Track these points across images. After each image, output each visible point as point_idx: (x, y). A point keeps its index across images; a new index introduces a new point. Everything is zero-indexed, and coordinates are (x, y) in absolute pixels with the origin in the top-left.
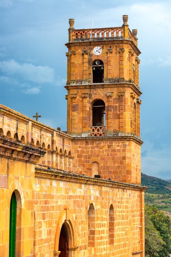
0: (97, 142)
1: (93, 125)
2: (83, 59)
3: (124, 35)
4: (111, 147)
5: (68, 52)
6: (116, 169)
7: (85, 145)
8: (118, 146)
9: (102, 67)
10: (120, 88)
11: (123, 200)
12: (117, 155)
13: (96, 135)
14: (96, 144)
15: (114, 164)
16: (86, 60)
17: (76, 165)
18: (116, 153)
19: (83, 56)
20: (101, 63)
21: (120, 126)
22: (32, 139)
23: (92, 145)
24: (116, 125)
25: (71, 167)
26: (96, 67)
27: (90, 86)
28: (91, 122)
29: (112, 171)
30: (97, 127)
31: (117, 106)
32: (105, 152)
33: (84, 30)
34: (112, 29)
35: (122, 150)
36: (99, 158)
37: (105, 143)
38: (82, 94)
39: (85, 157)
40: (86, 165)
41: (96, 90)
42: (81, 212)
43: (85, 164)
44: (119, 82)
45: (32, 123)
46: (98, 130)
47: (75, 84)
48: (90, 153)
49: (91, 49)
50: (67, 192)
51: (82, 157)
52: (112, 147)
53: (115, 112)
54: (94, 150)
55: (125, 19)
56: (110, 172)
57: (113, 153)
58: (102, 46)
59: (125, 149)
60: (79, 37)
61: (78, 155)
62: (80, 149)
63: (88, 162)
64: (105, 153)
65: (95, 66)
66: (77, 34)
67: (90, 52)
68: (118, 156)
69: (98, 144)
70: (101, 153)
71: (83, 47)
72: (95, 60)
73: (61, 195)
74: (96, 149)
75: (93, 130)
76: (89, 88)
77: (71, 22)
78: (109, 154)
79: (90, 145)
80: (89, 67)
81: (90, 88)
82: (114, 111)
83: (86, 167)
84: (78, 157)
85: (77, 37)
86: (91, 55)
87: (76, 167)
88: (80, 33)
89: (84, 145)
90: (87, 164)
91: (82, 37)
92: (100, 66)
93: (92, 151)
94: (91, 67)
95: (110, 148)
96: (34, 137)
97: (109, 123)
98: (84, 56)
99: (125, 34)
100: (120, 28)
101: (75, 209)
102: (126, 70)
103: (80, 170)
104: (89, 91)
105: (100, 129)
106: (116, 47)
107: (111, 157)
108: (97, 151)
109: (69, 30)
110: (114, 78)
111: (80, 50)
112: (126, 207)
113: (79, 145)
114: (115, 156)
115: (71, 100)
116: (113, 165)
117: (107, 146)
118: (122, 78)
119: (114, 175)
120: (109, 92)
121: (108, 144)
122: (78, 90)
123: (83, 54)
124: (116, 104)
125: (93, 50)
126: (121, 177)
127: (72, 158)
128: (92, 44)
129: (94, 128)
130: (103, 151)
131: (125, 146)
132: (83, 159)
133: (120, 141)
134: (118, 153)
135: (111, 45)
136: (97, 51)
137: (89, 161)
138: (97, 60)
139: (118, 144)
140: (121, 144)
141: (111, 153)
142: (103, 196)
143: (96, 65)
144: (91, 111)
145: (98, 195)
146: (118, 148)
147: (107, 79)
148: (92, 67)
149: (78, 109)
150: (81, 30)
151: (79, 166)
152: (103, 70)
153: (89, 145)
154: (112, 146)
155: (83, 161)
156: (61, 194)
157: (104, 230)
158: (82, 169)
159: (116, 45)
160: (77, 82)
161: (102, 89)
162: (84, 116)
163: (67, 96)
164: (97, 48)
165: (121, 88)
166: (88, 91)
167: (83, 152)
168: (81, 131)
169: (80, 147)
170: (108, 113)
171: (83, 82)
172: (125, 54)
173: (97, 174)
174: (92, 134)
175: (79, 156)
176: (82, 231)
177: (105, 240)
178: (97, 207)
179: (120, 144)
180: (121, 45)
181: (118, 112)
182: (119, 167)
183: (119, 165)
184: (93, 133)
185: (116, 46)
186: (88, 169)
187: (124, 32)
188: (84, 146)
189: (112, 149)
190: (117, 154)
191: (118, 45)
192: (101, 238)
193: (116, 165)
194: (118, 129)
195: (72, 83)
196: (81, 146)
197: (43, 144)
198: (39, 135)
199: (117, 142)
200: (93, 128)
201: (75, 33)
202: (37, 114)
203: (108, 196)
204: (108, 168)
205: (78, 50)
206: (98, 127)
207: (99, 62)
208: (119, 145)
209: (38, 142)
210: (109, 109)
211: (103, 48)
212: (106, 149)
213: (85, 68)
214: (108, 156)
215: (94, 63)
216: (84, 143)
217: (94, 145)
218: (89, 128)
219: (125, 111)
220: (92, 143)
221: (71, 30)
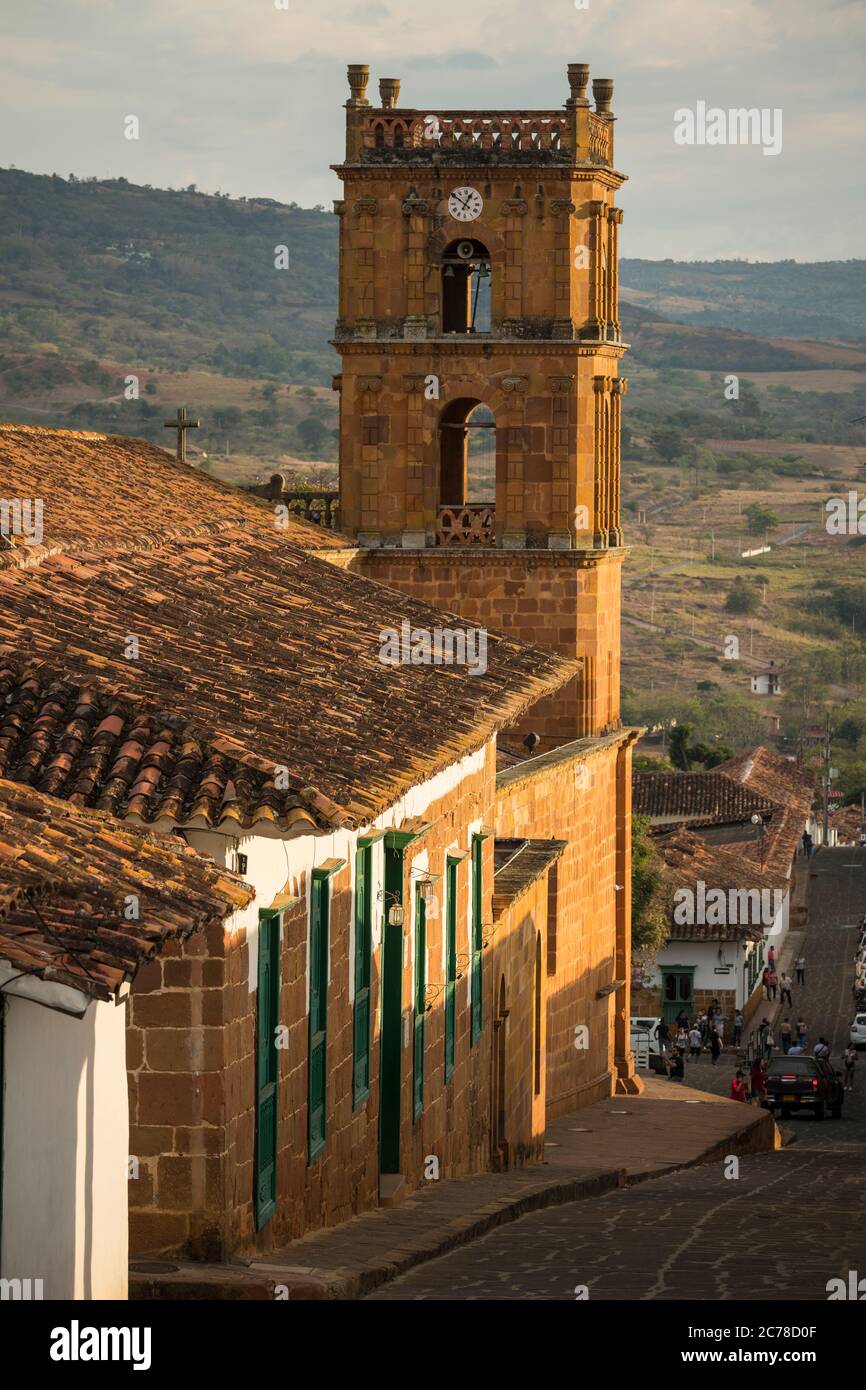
0: (466, 571)
2: (407, 233)
3: (575, 144)
4: (520, 590)
5: (341, 198)
7: (415, 580)
8: (546, 587)
10: (554, 359)
12: (543, 625)
13: (456, 541)
14: (457, 575)
16: (416, 241)
18: (539, 613)
19: (408, 222)
20: (480, 250)
21: (555, 508)
23: (443, 582)
24: (538, 505)
27: (435, 345)
28: (437, 488)
30: (461, 510)
31: (541, 429)
32: (493, 610)
33: (410, 112)
35: (560, 601)
37: (495, 576)
38: (405, 377)
41: (458, 362)
44: (549, 336)
46: (466, 523)
47: (371, 337)
49: (441, 196)
52: (522, 593)
53: (533, 453)
54: (449, 601)
55: (577, 78)
57: (525, 614)
58: (483, 184)
59: (575, 602)
60: (390, 141)
64: (494, 614)
65: (455, 261)
66: (379, 126)
67: (436, 205)
68: (546, 627)
69: (468, 576)
70: (478, 612)
71: (409, 184)
72: (456, 243)
74: (458, 596)
75: (447, 522)
76: (428, 354)
77: (357, 77)
78: (512, 619)
79: (437, 578)
80: (431, 268)
81: (437, 355)
82: (530, 451)
85: (379, 139)
86: (436, 218)
88: (394, 124)
89: (411, 578)
91: (398, 140)
92: (474, 262)
94: (437, 269)
95: (514, 595)
97: (509, 498)
98: (412, 221)
99: (578, 141)
100: (557, 113)
102: (578, 287)
104: (432, 365)
106: (541, 191)
107: (518, 628)
108: (462, 605)
109: (350, 105)
110: (532, 318)
111: (392, 197)
113: (390, 580)
114: (535, 628)
115: (356, 397)
117: (501, 587)
118: (564, 321)
120: (509, 372)
121: (508, 578)
122: (384, 358)
123: (407, 217)
124: (539, 421)
125: (448, 198)
128: (442, 176)
129: (450, 513)
130: (486, 605)
131: (574, 590)
133: (552, 569)
134: (546, 616)
135: (521, 183)
136: (466, 206)
138: (464, 240)
139: (547, 581)
140: (557, 580)
141: (516, 612)
143: (457, 257)
144: (438, 444)
146: (546, 595)
147: (505, 322)
148: (442, 266)
149: (385, 435)
150: (398, 113)
153: (430, 580)
154: (522, 585)
159: (542, 184)
160: (381, 325)
161: (482, 360)
162: (412, 464)
163: (338, 378)
164: (463, 193)
165: (561, 361)
166: (428, 365)
168: (398, 525)
170: (507, 457)
171: (406, 330)
172: (578, 222)
174: (442, 536)
179: (552, 581)
180: (560, 185)
181: (545, 452)
184: (446, 534)
185: (540, 187)
187: (569, 134)
188: (411, 582)
189: (521, 598)
190: (542, 617)
191: (550, 184)
194: (546, 522)
195: (363, 329)
196: (401, 582)
199: (540, 573)
200: (446, 510)
201: (374, 124)
205: (388, 197)
206: (466, 509)
207: (468, 247)
208: (549, 584)
210: (511, 442)
211: (486, 193)
212: (500, 598)
213: (415, 273)
214: (505, 624)
215: (451, 251)
216: (412, 571)
217: (449, 582)
218: (431, 514)
219: (573, 450)
220: (443, 574)
221: (358, 112)
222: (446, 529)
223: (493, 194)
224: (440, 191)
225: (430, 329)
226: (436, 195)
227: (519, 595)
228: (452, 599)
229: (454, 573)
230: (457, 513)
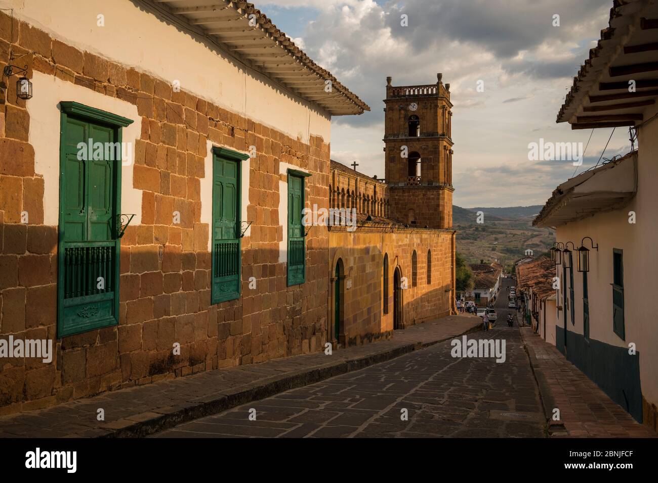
1: (409, 176)
2: (400, 114)
3: (439, 92)
4: (426, 195)
5: (385, 107)
6: (430, 215)
7: (402, 194)
8: (433, 195)
9: (417, 122)
10: (434, 141)
12: (432, 203)
13: (411, 184)
15: (429, 211)
16: (402, 116)
17: (394, 212)
18: (431, 201)
19: (400, 112)
20: (417, 118)
21: (435, 176)
22: (360, 193)
23: (409, 194)
24: (430, 175)
25: (389, 213)
26: (411, 122)
27: (407, 139)
28: (407, 173)
29: (427, 217)
31: (431, 158)
33: (401, 87)
34: (427, 86)
35: (435, 198)
36: (415, 205)
37: (421, 192)
39: (402, 204)
41: (412, 143)
42: (407, 258)
43: (402, 211)
44: (433, 136)
46: (414, 180)
47: (392, 138)
48: (406, 201)
49: (408, 105)
50: (397, 243)
53: (429, 163)
54: (410, 198)
55: (439, 76)
56: (425, 218)
57: (428, 201)
58: (417, 102)
59: (439, 198)
60: (396, 94)
61: (395, 203)
62: (397, 197)
64: (420, 201)
65: (410, 120)
67: (407, 107)
69: (414, 192)
70: (417, 201)
71: (400, 103)
72: (411, 116)
74: (412, 197)
75: (409, 180)
76: (405, 141)
77: (389, 79)
79: (407, 193)
80: (406, 122)
81: (407, 142)
83: (403, 214)
84: (395, 205)
85: (394, 94)
86: (407, 110)
88: (397, 90)
90: (404, 211)
91: (398, 94)
92: (415, 120)
93: (408, 199)
95: (425, 197)
97: (424, 174)
100: (435, 85)
101: (403, 256)
102: (440, 125)
103: (397, 216)
104: (406, 144)
107: (426, 204)
108: (413, 199)
109: (387, 86)
110: (429, 133)
111: (397, 106)
112: (441, 250)
114: (430, 204)
115: (389, 153)
116: (428, 212)
117: (422, 195)
118: (436, 132)
119: (428, 221)
120: (424, 145)
121: (424, 193)
122: (395, 143)
123: (400, 110)
124: (431, 156)
126: (435, 223)
127: (391, 205)
128: (408, 101)
130: (418, 199)
131: (439, 194)
132: (400, 206)
133: (434, 190)
135: (426, 102)
136: (413, 107)
137: (406, 208)
138: (413, 115)
139: (433, 193)
140: (435, 193)
141: (425, 201)
143: (412, 119)
144: (407, 162)
145: (419, 242)
146: (432, 196)
147: (422, 133)
148: (408, 122)
149: (395, 160)
150: (398, 87)
151: (397, 212)
155: (400, 208)
157: (423, 272)
158: (399, 215)
160: (394, 135)
161: (417, 142)
162: (401, 167)
163: (385, 148)
164: (413, 104)
165: (436, 142)
167: (400, 200)
168: (398, 181)
169: (397, 195)
170: (423, 164)
171: (400, 136)
173: (413, 221)
174: (408, 183)
175: (397, 204)
176: (408, 273)
177: (424, 280)
178: (419, 252)
180: (435, 101)
181: (432, 163)
182: (433, 213)
185: (431, 102)
186: (405, 215)
187: (437, 90)
189: (427, 197)
192: (422, 279)
193: (431, 212)
194: (432, 179)
195: (390, 136)
196: (399, 194)
197: (368, 195)
198: (365, 188)
199: (431, 191)
200: (409, 177)
201: (393, 90)
202: (355, 162)
203: (426, 243)
204: (423, 214)
206: (414, 177)
207: (414, 117)
209: (364, 194)
210: (424, 161)
211: (418, 104)
212: (422, 197)
213: (402, 123)
214: (423, 203)
215: (410, 118)
216: (401, 191)
218: (406, 178)
219: (439, 162)
221: (389, 88)
223: (420, 103)
225: (405, 136)
229: (411, 192)
230: (412, 178)
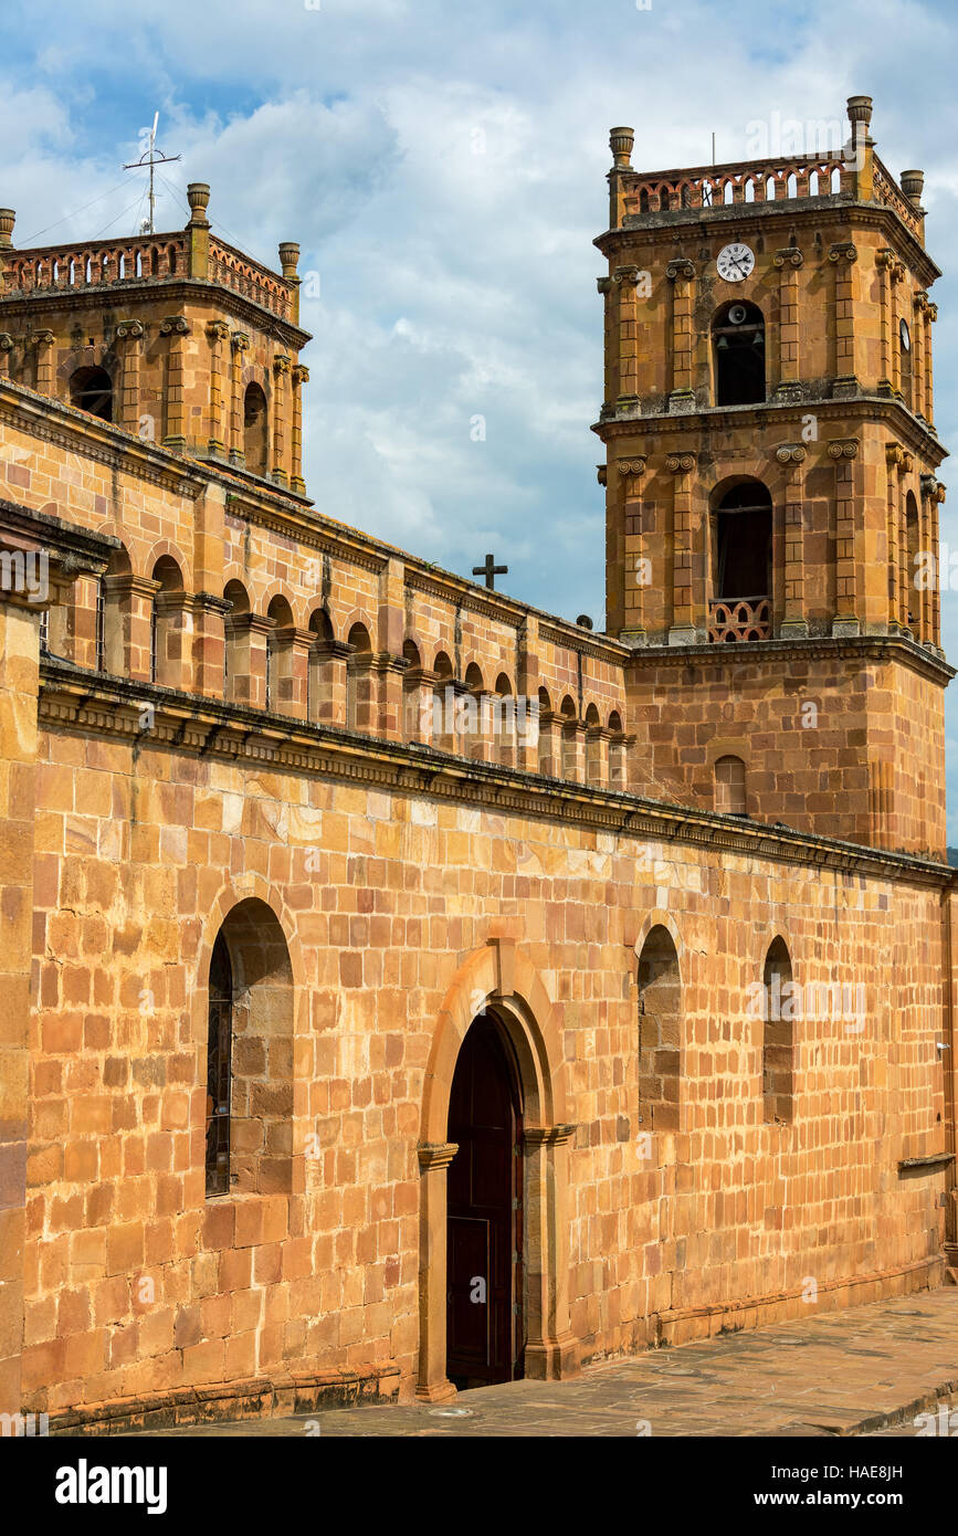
0: (739, 669)
1: (720, 595)
2: (673, 300)
3: (856, 186)
4: (801, 688)
5: (606, 274)
6: (823, 787)
7: (683, 684)
8: (831, 683)
9: (758, 335)
10: (837, 423)
11: (844, 919)
12: (828, 726)
13: (731, 637)
14: (731, 675)
15: (815, 764)
16: (685, 307)
17: (645, 773)
18: (824, 713)
19: (674, 290)
20: (753, 314)
21: (841, 592)
22: (409, 642)
23: (715, 683)
24: (821, 590)
25: (624, 780)
26: (730, 338)
27: (704, 417)
28: (710, 580)
29: (807, 795)
30: (737, 603)
31: (824, 503)
32: (771, 712)
33: (676, 173)
34: (801, 162)
35: (847, 700)
36: (748, 738)
37: (773, 673)
38: (670, 455)
39: (686, 736)
40: (690, 769)
41: (729, 437)
42: (593, 960)
43: (686, 765)
44: (830, 396)
45: (405, 569)
46: (743, 617)
47: (638, 414)
48: (705, 717)
49: (709, 256)
50: (500, 862)
51: (671, 738)
52: (804, 691)
53: (814, 532)
54: (722, 704)
55: (859, 112)
56: (795, 801)
58: (754, 239)
59: (863, 698)
60: (656, 207)
61: (651, 727)
62: (661, 703)
63: (700, 756)
64: (772, 716)
65: (726, 330)
66: (644, 193)
67: (704, 267)
68: (832, 728)
69: (743, 675)
70: (755, 715)
71: (674, 247)
72: (728, 306)
73: (463, 871)
74: (732, 698)
75: (722, 617)
76: (697, 429)
77: (620, 141)
78: (793, 722)
79: (708, 679)
80: (699, 336)
81: (705, 430)
82: (811, 530)
83: (689, 781)
84: (653, 738)
85: (645, 208)
86: (706, 284)
87: (648, 781)
88: (659, 187)
89: (680, 680)
90: (695, 766)
91: (665, 205)
92: (748, 328)
93: (714, 710)
94: (706, 337)
95: (795, 694)
96: (423, 635)
97: (787, 584)
98: (678, 286)
99: (859, 181)
101: (555, 948)
102: (864, 344)
103: (663, 794)
104: (700, 440)
105: (748, 609)
106: (819, 240)
107: (800, 732)
108: (736, 708)
109: (612, 175)
110: (812, 381)
112: (863, 955)
113: (657, 684)
115: (620, 484)
116: (809, 769)
117: (781, 686)
118: (848, 380)
119: (812, 815)
120: (787, 442)
121: (788, 675)
122: (649, 438)
123: (672, 281)
124: (820, 495)
125: (716, 258)
126: (846, 823)
127: (631, 742)
128: (709, 234)
129: (724, 607)
130: (763, 706)
131: (863, 684)
132: (674, 744)
133: (837, 661)
134: (831, 716)
135: (798, 234)
136: (735, 266)
137: (702, 750)
138: (736, 302)
139: (831, 676)
140: (843, 673)
141: (798, 714)
142: (728, 897)
143: (730, 324)
144: (710, 530)
145: (698, 890)
146: (832, 692)
147: (780, 386)
148: (712, 335)
149: (651, 523)
150: (663, 175)
151: (659, 778)
152: (761, 347)
153: (701, 682)
154: (804, 682)
155: (676, 751)
156: (466, 867)
157: (734, 1054)
158: (670, 789)
159: (820, 231)
160: (648, 402)
161: (756, 431)
162: (678, 553)
163: (602, 468)
164: (732, 251)
165: (844, 425)
166: (696, 441)
167: (675, 713)
168: (665, 623)
169: (661, 693)
170: (784, 538)
171: (671, 405)
172: (862, 272)
174: (715, 634)
175: (658, 733)
176: (600, 1050)
177: (739, 1100)
178: (692, 944)
179: (838, 676)
180: (839, 230)
181: (828, 530)
182: (835, 776)
183: (835, 768)
184: (720, 631)
185: (818, 234)
186: (699, 789)
187: (851, 175)
188: (680, 685)
189: (803, 696)
190: (828, 717)
191: (829, 230)
192: (720, 1090)
193: (824, 767)
194: (830, 609)
195: (626, 408)
196: (668, 686)
197: (473, 667)
198: (450, 625)
199: (825, 666)
200: (721, 605)
201: (639, 190)
202: (490, 558)
203: (755, 898)
204: (786, 780)
205: (652, 263)
206: (742, 603)
207: (741, 313)
208: (835, 679)
209: (442, 658)
210: (788, 520)
211: (758, 249)
212: (778, 698)
213: (685, 342)
214: (785, 728)
215: (721, 319)
216: (680, 673)
217: (722, 683)
218: (704, 609)
219: (861, 526)
220: (715, 673)
221: (620, 177)
222: (721, 625)
223: (766, 247)
224: (708, 251)
225: (698, 402)
226: (704, 256)
227: (799, 693)
228: (725, 703)
229: (727, 672)
230: (732, 606)
